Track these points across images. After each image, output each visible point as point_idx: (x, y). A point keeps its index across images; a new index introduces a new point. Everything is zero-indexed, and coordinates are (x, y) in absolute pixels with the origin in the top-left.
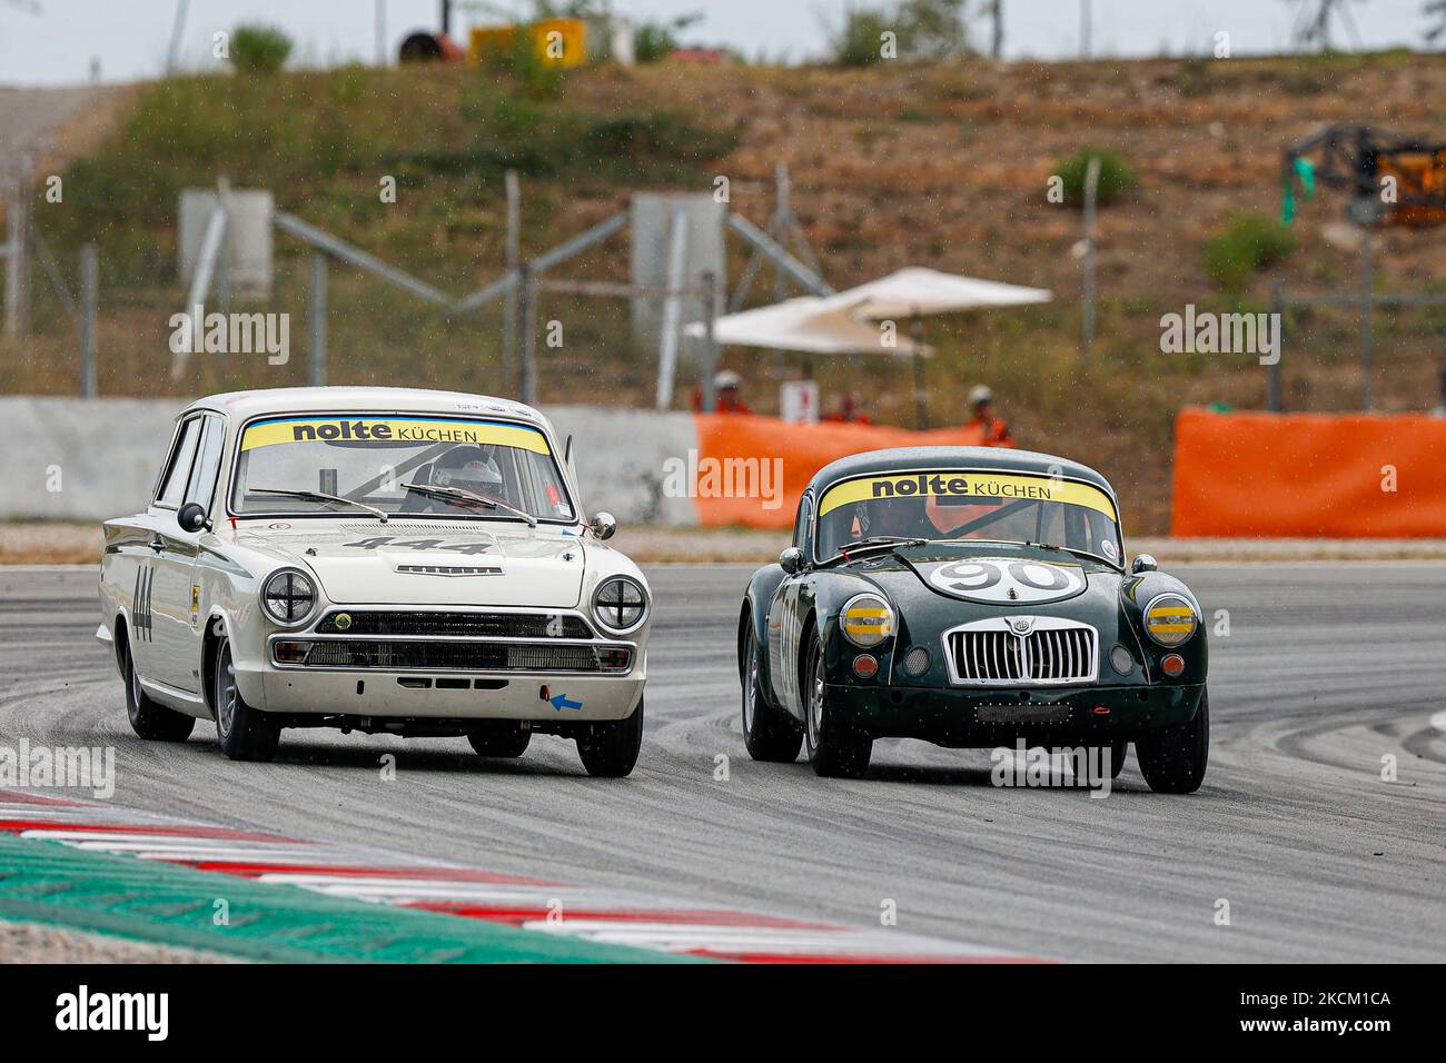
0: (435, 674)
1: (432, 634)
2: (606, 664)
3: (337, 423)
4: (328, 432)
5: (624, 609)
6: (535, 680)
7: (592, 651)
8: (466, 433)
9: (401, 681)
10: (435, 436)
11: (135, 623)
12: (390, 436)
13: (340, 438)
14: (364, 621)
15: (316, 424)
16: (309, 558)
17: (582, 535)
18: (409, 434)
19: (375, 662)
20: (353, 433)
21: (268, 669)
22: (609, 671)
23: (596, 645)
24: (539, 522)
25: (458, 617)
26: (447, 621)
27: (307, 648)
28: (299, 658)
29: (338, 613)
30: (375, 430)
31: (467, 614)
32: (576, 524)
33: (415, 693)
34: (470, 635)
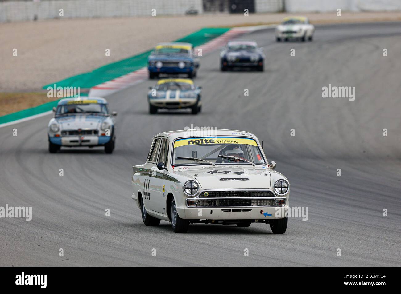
0: (232, 208)
1: (230, 197)
2: (278, 204)
3: (199, 139)
4: (197, 142)
5: (283, 188)
6: (260, 208)
8: (235, 141)
9: (222, 210)
10: (226, 142)
11: (144, 194)
12: (214, 143)
13: (201, 143)
14: (212, 194)
15: (194, 140)
16: (195, 177)
17: (268, 168)
18: (219, 142)
19: (215, 205)
20: (204, 142)
21: (186, 208)
22: (279, 205)
23: (275, 199)
24: (256, 165)
25: (237, 192)
26: (234, 193)
27: (196, 202)
28: (194, 205)
29: (205, 192)
30: (210, 141)
31: (240, 191)
32: (266, 165)
33: (226, 213)
34: (241, 197)
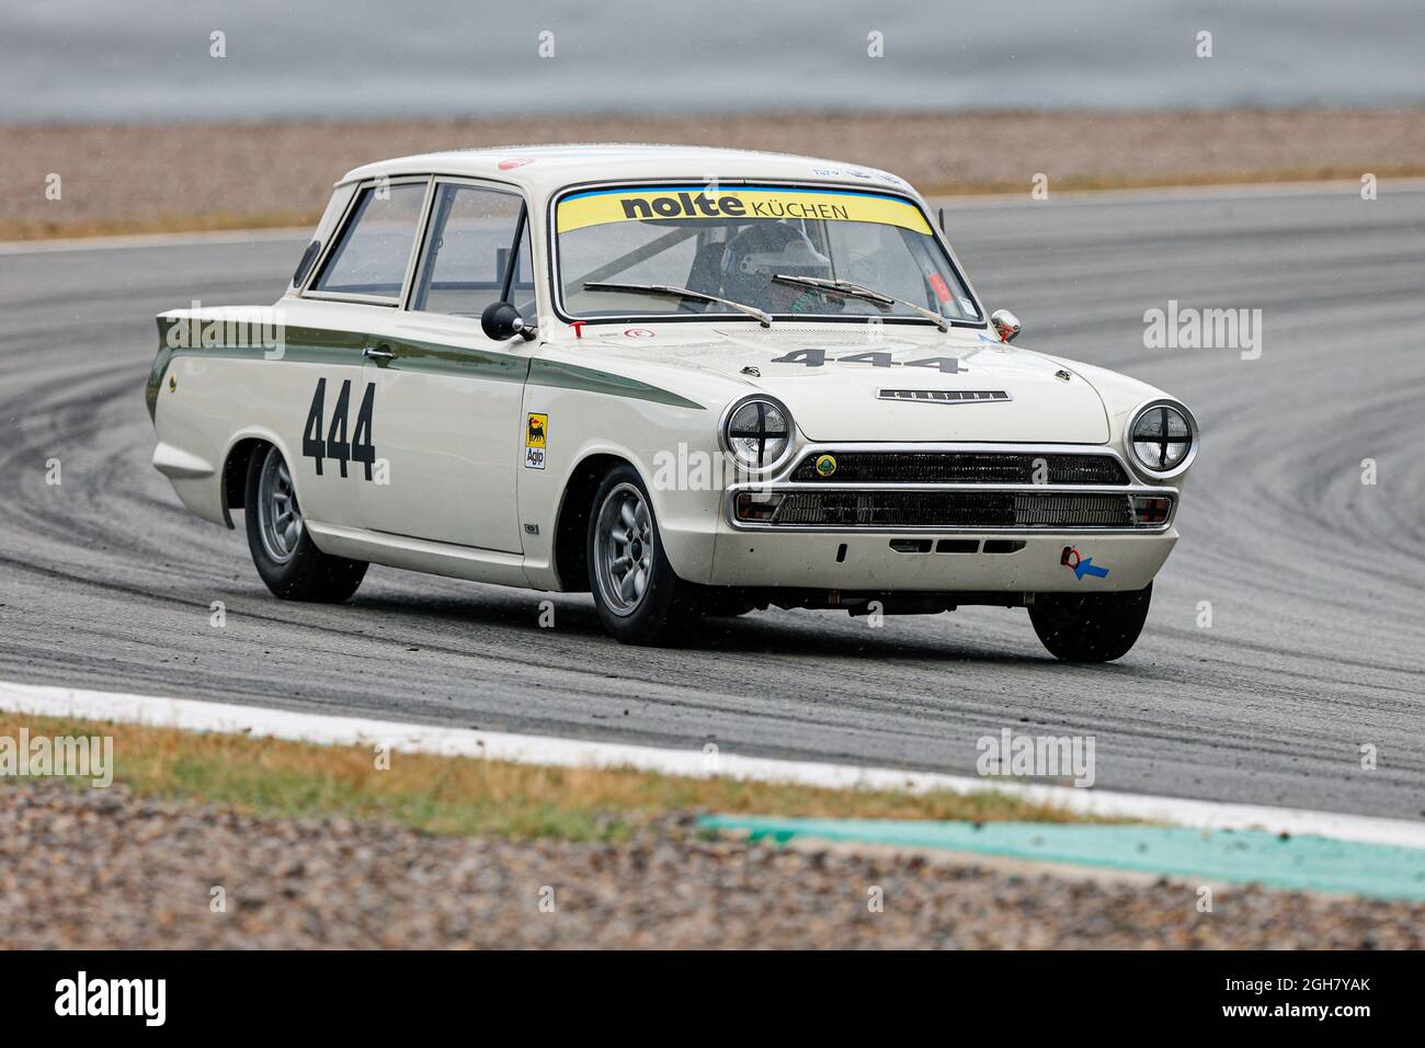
0: (935, 534)
1: (935, 481)
2: (1142, 517)
3: (674, 195)
4: (667, 207)
5: (1169, 445)
6: (1057, 539)
7: (1128, 501)
8: (833, 207)
9: (894, 543)
10: (798, 211)
12: (744, 212)
13: (683, 215)
14: (853, 464)
15: (650, 197)
18: (765, 208)
19: (851, 519)
20: (697, 208)
21: (724, 529)
22: (1145, 526)
23: (1133, 493)
24: (952, 324)
25: (969, 459)
28: (766, 515)
29: (818, 454)
30: (723, 202)
31: (980, 454)
33: (910, 559)
34: (984, 482)
